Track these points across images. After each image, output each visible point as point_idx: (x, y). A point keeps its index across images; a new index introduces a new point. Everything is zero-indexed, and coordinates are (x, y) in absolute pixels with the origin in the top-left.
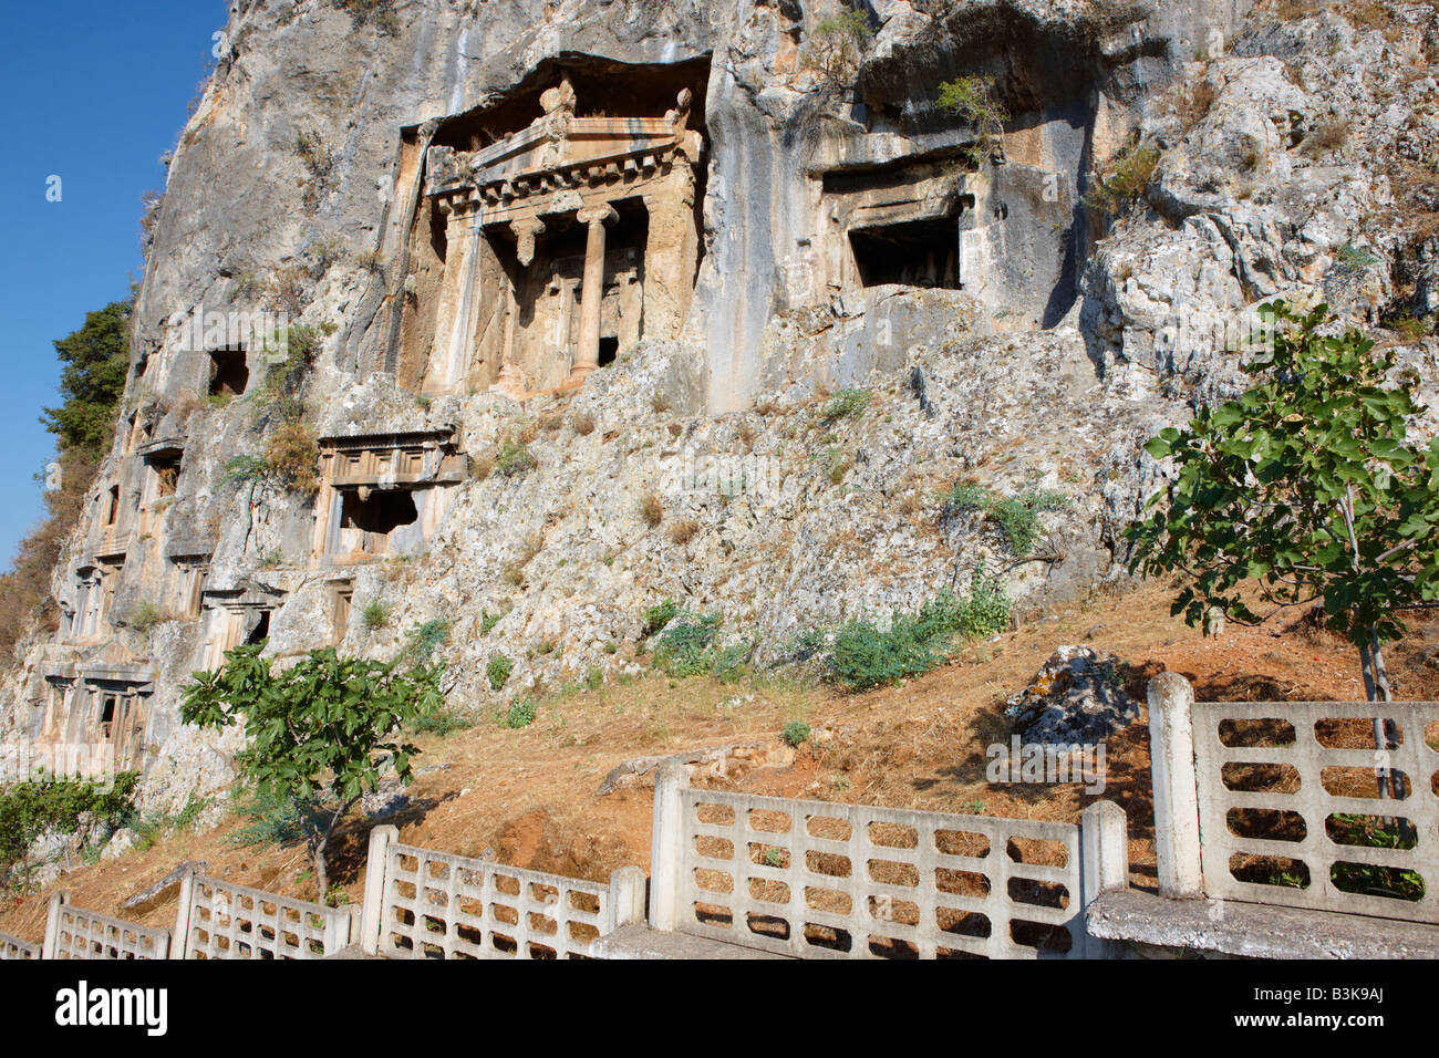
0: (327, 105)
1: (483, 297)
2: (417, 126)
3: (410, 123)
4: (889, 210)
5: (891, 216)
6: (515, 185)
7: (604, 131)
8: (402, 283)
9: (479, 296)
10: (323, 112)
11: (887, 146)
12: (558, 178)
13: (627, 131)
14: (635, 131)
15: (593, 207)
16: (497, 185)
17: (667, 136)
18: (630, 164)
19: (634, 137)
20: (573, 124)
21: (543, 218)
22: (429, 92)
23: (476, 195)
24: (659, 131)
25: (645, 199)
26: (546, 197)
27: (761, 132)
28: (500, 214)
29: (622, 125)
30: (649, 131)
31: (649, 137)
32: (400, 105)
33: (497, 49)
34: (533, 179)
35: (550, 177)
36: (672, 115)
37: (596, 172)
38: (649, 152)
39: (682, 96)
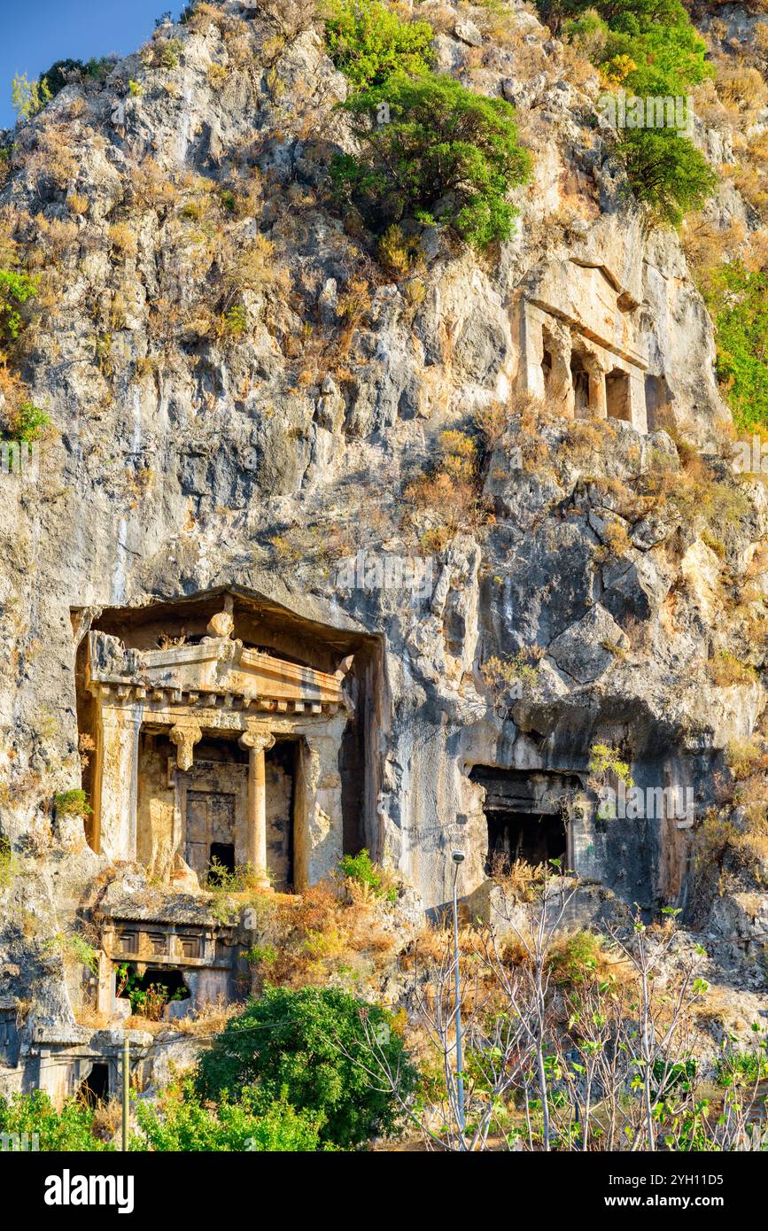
2: (83, 608)
3: (77, 603)
4: (515, 802)
5: (515, 806)
6: (185, 695)
7: (278, 671)
13: (300, 678)
14: (308, 679)
15: (259, 735)
16: (169, 690)
17: (334, 693)
18: (299, 708)
19: (304, 684)
20: (243, 653)
22: (92, 574)
23: (142, 693)
24: (328, 686)
25: (309, 738)
26: (211, 712)
28: (163, 715)
29: (295, 671)
30: (320, 684)
31: (318, 688)
32: (67, 582)
33: (153, 548)
34: (203, 695)
35: (220, 697)
36: (340, 675)
37: (267, 704)
38: (318, 702)
39: (349, 661)
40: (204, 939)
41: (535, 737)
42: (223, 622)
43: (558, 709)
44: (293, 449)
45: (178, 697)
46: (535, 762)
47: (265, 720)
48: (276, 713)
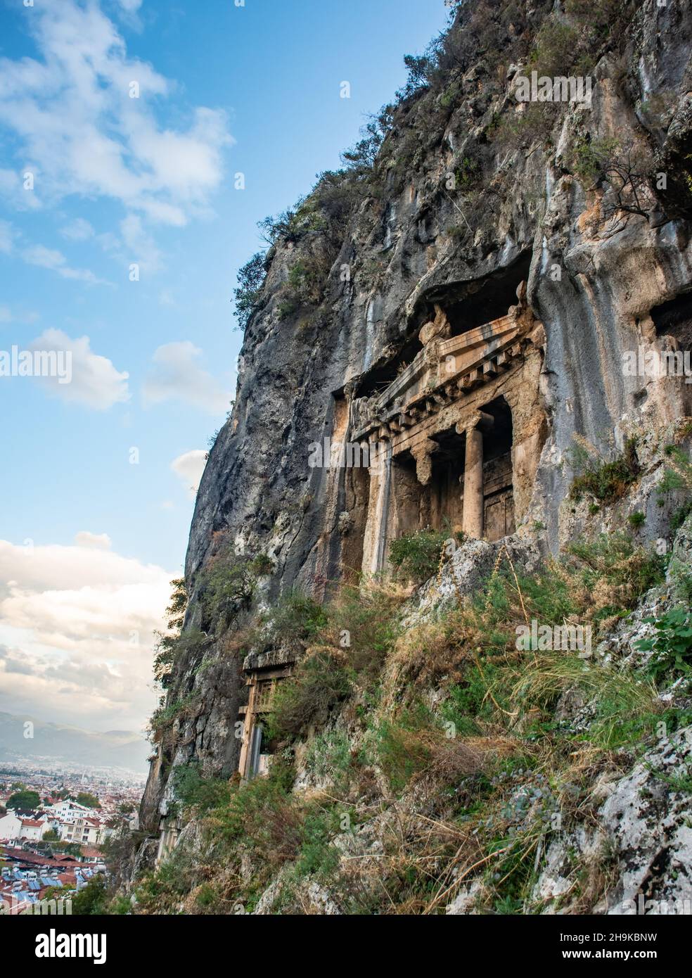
0: (282, 391)
1: (401, 521)
2: (343, 388)
3: (338, 387)
6: (408, 415)
7: (465, 345)
8: (338, 519)
9: (395, 520)
10: (280, 397)
12: (437, 398)
13: (481, 338)
14: (488, 335)
15: (467, 417)
16: (395, 418)
17: (511, 331)
18: (487, 367)
19: (488, 341)
20: (442, 348)
21: (433, 437)
22: (350, 358)
23: (383, 432)
24: (505, 329)
25: (506, 395)
26: (433, 419)
27: (578, 294)
28: (404, 443)
29: (476, 335)
30: (498, 332)
31: (500, 336)
32: (330, 375)
33: (393, 308)
34: (421, 407)
36: (513, 310)
37: (462, 383)
38: (498, 352)
39: (520, 289)
47: (472, 399)
48: (473, 387)
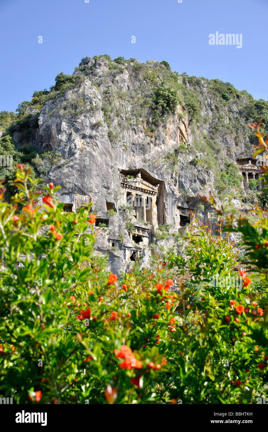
2: (119, 169)
5: (184, 215)
7: (148, 185)
11: (186, 206)
16: (132, 186)
18: (151, 192)
19: (152, 188)
21: (136, 194)
23: (128, 186)
25: (152, 198)
26: (137, 191)
27: (173, 198)
28: (131, 191)
29: (151, 186)
31: (154, 189)
33: (129, 160)
34: (137, 188)
35: (139, 189)
36: (157, 187)
37: (146, 191)
38: (154, 192)
39: (159, 185)
40: (145, 231)
41: (187, 202)
42: (139, 175)
43: (193, 198)
44: (148, 146)
45: (133, 188)
46: (187, 207)
47: (145, 194)
48: (147, 193)
